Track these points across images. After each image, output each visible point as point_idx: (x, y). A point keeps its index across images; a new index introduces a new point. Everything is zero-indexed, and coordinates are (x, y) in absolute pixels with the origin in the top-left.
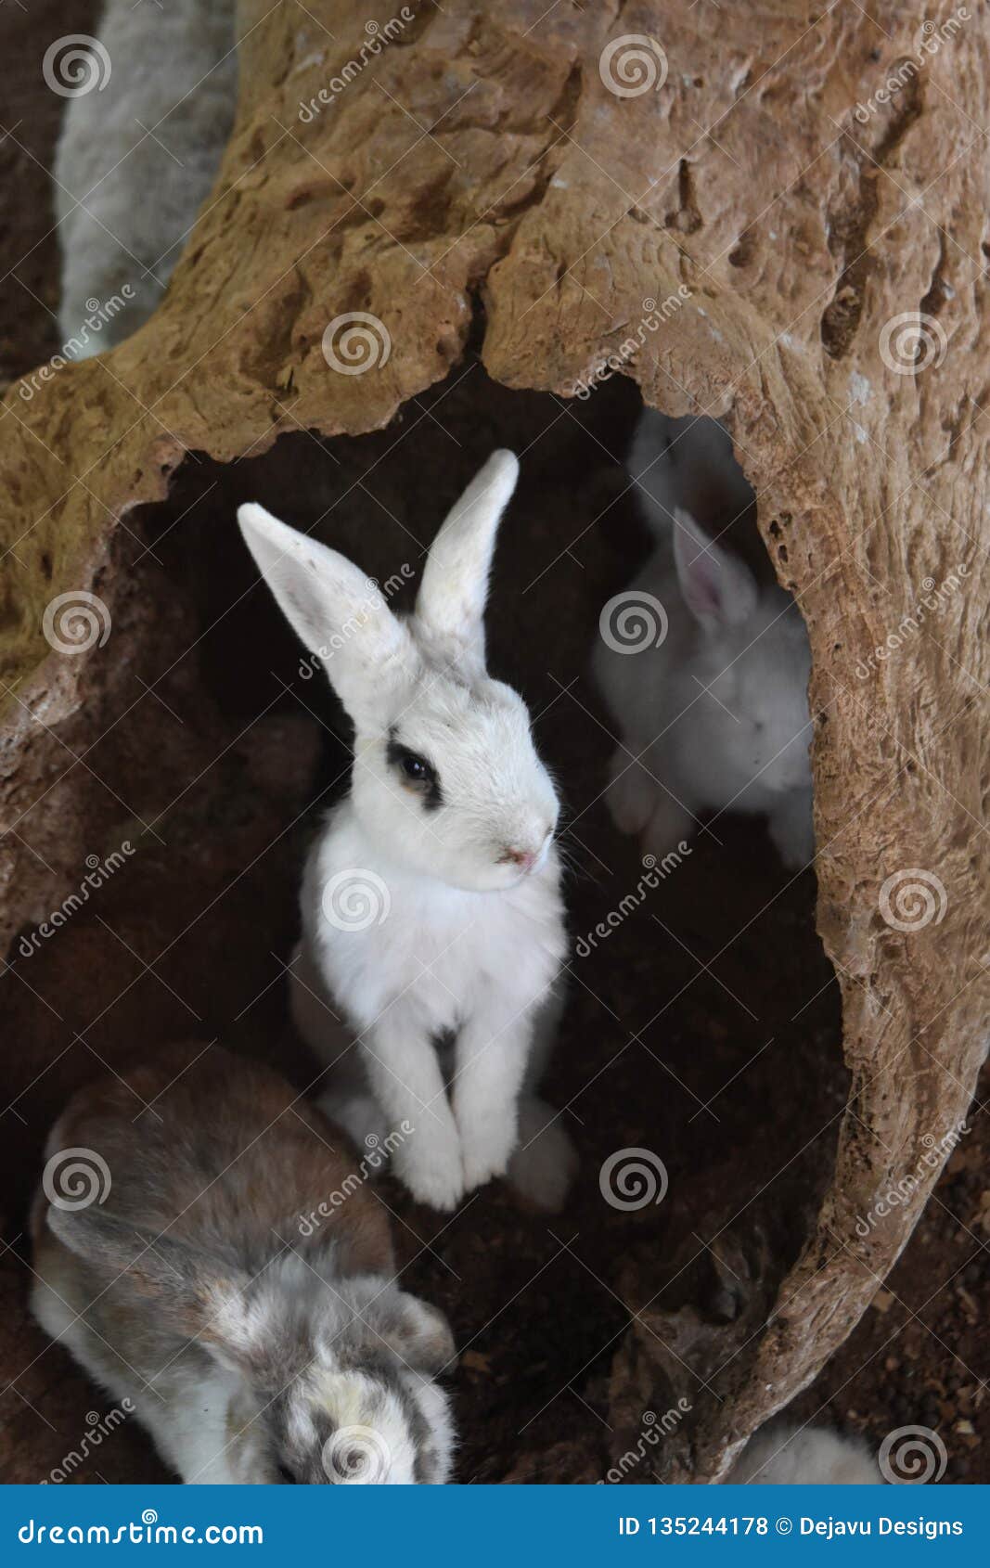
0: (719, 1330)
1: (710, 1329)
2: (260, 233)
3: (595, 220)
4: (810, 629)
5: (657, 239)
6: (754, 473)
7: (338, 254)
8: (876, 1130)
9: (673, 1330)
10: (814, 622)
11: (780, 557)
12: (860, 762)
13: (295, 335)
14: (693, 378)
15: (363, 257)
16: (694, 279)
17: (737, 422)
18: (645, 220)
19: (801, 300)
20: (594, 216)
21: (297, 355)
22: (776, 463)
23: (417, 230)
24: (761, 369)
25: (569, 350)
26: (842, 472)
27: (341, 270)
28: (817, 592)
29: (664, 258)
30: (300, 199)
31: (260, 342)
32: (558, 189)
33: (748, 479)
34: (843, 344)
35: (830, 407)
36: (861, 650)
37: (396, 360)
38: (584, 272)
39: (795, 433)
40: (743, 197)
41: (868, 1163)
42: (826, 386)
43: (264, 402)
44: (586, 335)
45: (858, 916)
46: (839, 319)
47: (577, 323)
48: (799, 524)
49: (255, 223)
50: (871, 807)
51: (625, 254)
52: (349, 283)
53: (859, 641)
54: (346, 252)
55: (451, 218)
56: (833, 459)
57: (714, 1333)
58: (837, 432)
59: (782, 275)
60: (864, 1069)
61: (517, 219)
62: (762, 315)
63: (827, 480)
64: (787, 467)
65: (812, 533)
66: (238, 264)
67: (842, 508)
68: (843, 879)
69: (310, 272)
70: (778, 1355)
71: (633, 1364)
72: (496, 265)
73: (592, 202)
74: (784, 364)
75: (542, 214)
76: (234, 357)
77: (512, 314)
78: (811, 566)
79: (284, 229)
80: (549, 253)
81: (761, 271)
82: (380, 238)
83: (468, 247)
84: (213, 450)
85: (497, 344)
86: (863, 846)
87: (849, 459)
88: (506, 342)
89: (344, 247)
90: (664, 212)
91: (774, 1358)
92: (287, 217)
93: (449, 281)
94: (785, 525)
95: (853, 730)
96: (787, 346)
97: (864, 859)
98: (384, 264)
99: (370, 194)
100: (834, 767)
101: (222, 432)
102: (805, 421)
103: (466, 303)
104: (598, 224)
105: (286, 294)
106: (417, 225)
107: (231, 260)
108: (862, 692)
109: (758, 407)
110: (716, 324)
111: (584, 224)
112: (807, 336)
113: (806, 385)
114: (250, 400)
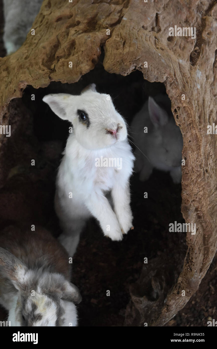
0: (152, 302)
1: (150, 302)
2: (48, 27)
3: (133, 29)
5: (150, 34)
6: (171, 97)
7: (68, 34)
8: (193, 262)
9: (141, 301)
10: (184, 135)
11: (176, 118)
12: (194, 170)
13: (56, 56)
14: (156, 72)
15: (74, 36)
16: (158, 45)
17: (167, 83)
18: (146, 29)
19: (185, 50)
20: (133, 28)
21: (56, 61)
22: (177, 94)
23: (88, 29)
24: (174, 69)
25: (125, 64)
26: (193, 96)
27: (68, 39)
28: (185, 127)
29: (151, 39)
30: (59, 19)
31: (47, 57)
32: (124, 20)
33: (169, 97)
34: (195, 62)
35: (191, 79)
36: (196, 142)
37: (81, 64)
38: (130, 43)
39: (182, 86)
40: (172, 23)
41: (191, 270)
42: (190, 73)
43: (47, 73)
44: (130, 60)
45: (192, 209)
46: (194, 55)
47: (128, 57)
48: (182, 110)
49: (47, 25)
50: (196, 181)
51: (141, 39)
52: (70, 43)
53: (195, 140)
54: (70, 35)
55: (97, 26)
56: (191, 93)
57: (151, 303)
58: (192, 86)
59: (180, 44)
60: (191, 246)
61: (114, 27)
62: (175, 55)
63: (189, 98)
64: (179, 95)
65: (185, 112)
66: (43, 35)
67: (193, 106)
68: (189, 199)
69: (60, 39)
70: (166, 313)
71: (131, 308)
72: (108, 40)
73: (133, 24)
74: (180, 68)
75: (120, 27)
76: (40, 60)
77: (111, 54)
78: (184, 121)
79: (55, 27)
80: (121, 38)
81: (175, 43)
82: (78, 31)
83: (101, 35)
84: (34, 86)
85: (107, 61)
86: (194, 191)
87: (195, 93)
88: (109, 60)
89: (69, 33)
90: (151, 27)
91: (165, 314)
92: (55, 24)
93: (95, 44)
94: (178, 110)
95: (193, 162)
96: (181, 63)
97: (194, 194)
98: (79, 38)
99: (77, 19)
100: (187, 171)
101: (36, 81)
102: (185, 83)
103: (100, 49)
105: (54, 45)
106: (88, 28)
107: (41, 34)
108: (196, 152)
109: (173, 80)
110: (163, 58)
111: (131, 30)
112: (186, 60)
113: (185, 73)
114: (43, 72)
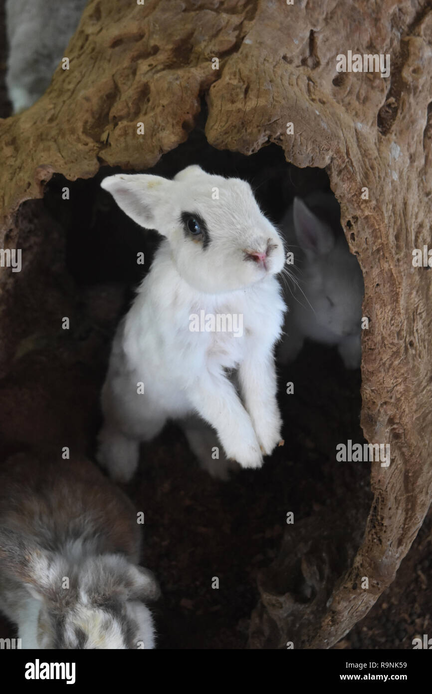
0: (303, 606)
1: (299, 606)
2: (96, 59)
3: (265, 62)
4: (364, 275)
5: (297, 72)
6: (340, 196)
7: (134, 73)
8: (385, 525)
9: (281, 604)
10: (366, 272)
11: (351, 238)
12: (386, 342)
13: (111, 115)
14: (311, 147)
15: (147, 76)
16: (314, 94)
17: (333, 170)
18: (291, 62)
19: (368, 104)
20: (265, 60)
21: (111, 126)
22: (352, 191)
23: (175, 62)
24: (346, 142)
25: (249, 131)
26: (384, 196)
27: (135, 82)
28: (369, 257)
29: (300, 83)
30: (117, 42)
31: (93, 117)
32: (247, 45)
34: (388, 127)
35: (381, 162)
36: (389, 287)
37: (161, 132)
38: (258, 90)
39: (361, 175)
40: (341, 50)
41: (380, 541)
42: (379, 150)
43: (93, 150)
44: (258, 124)
45: (382, 419)
46: (387, 114)
47: (254, 117)
48: (361, 222)
49: (94, 53)
50: (391, 365)
51: (280, 81)
52: (139, 90)
53: (389, 282)
54: (138, 73)
55: (192, 57)
56: (380, 189)
57: (301, 607)
58: (383, 175)
59: (359, 92)
60: (380, 494)
61: (226, 59)
62: (348, 113)
63: (377, 200)
64: (357, 193)
65: (368, 227)
66: (84, 75)
67: (384, 214)
68: (375, 401)
69: (120, 81)
70: (331, 626)
71: (261, 616)
72: (214, 84)
73: (264, 52)
74: (358, 139)
75: (238, 58)
76: (80, 125)
77: (221, 111)
78: (367, 244)
79: (108, 58)
80: (241, 79)
81: (348, 89)
82: (156, 66)
83: (200, 73)
84: (67, 174)
85: (213, 126)
86: (386, 385)
87: (388, 189)
88: (217, 124)
89: (137, 70)
90: (301, 57)
91: (330, 628)
92: (110, 51)
93: (189, 92)
94: (355, 223)
95: (383, 326)
96: (360, 130)
97: (386, 390)
98: (157, 80)
99: (152, 43)
100: (373, 345)
101: (71, 165)
102: (367, 169)
103: (198, 103)
104: (267, 64)
105: (107, 93)
106: (175, 60)
107: (81, 72)
108: (389, 307)
109: (344, 162)
110: (324, 119)
111: (259, 64)
112: (370, 124)
113: (368, 150)
114: (87, 148)
